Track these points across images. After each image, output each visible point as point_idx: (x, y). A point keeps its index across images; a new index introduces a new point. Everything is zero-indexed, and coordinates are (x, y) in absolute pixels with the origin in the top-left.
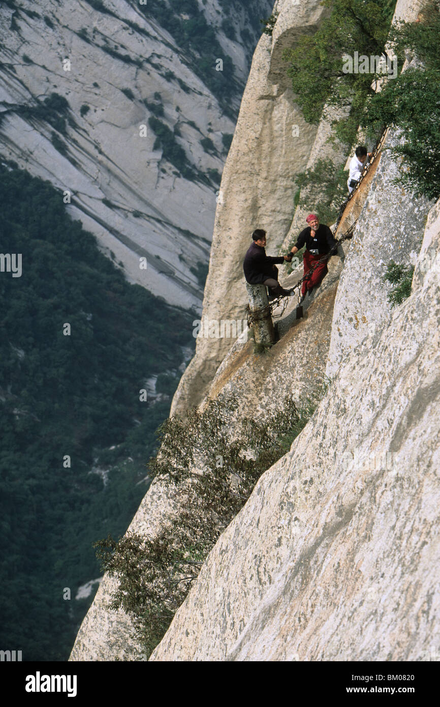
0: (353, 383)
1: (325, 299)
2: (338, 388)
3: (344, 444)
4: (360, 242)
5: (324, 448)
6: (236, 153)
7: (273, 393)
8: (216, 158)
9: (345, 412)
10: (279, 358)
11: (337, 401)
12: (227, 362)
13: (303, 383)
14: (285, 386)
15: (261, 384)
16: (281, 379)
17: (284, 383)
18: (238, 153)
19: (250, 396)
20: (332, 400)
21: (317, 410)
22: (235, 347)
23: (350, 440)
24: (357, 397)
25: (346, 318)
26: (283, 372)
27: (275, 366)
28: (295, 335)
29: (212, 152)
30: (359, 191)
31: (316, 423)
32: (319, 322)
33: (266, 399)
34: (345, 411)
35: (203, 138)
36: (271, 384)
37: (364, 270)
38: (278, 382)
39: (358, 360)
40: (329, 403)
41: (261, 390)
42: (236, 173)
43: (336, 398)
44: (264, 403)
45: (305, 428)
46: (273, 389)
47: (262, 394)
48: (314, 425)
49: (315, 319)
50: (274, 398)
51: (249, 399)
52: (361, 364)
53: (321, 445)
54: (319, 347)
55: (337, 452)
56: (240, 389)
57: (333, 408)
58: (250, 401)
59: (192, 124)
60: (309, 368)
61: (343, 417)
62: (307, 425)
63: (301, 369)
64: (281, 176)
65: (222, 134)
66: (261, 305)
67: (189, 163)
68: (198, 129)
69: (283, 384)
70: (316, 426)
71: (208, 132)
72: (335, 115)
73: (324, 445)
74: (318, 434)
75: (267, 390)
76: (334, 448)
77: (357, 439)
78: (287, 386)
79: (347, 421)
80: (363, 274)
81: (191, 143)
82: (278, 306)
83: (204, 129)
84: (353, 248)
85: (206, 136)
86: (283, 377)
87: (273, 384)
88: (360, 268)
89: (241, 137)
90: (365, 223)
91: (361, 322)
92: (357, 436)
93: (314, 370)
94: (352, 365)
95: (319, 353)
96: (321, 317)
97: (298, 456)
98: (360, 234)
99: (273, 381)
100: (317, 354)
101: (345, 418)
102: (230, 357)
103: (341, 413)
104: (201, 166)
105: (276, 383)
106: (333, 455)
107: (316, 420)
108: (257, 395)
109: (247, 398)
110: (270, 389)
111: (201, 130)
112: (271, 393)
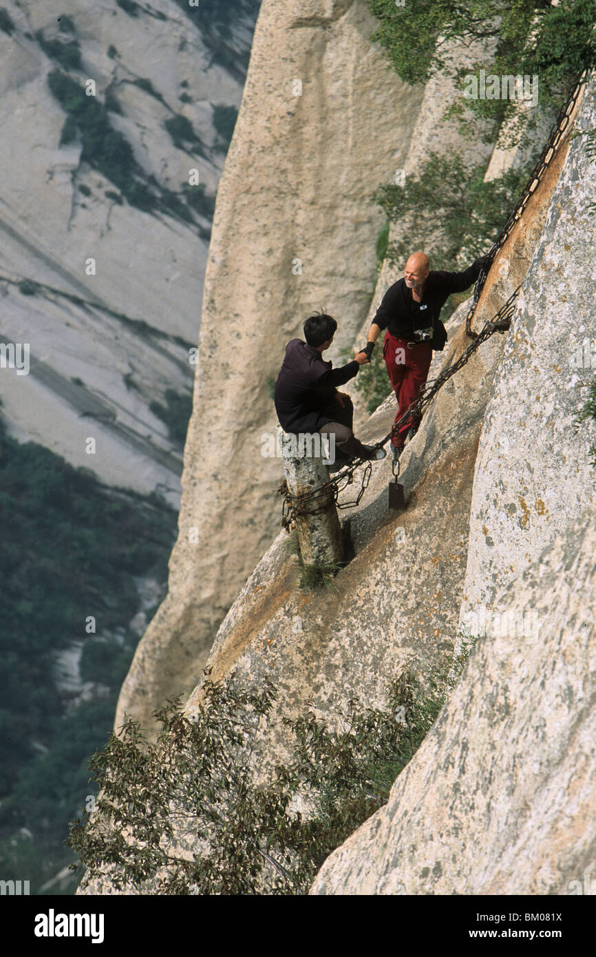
0: (522, 648)
1: (453, 465)
2: (490, 661)
3: (508, 783)
4: (528, 338)
5: (464, 793)
6: (246, 146)
7: (344, 674)
8: (200, 159)
9: (508, 713)
10: (356, 598)
11: (490, 689)
12: (241, 609)
13: (410, 650)
14: (370, 658)
15: (317, 655)
16: (361, 644)
17: (368, 652)
18: (250, 147)
19: (292, 683)
20: (478, 686)
21: (446, 711)
22: (258, 575)
23: (521, 775)
24: (534, 679)
25: (501, 504)
26: (364, 628)
27: (347, 615)
28: (390, 545)
29: (188, 145)
30: (521, 224)
31: (444, 739)
32: (442, 515)
33: (329, 688)
34: (507, 709)
35: (171, 116)
36: (338, 655)
37: (538, 399)
38: (355, 649)
39: (534, 598)
40: (471, 695)
41: (318, 667)
42: (247, 192)
43: (487, 682)
44: (325, 698)
45: (421, 750)
46: (344, 666)
47: (321, 677)
48: (439, 743)
49: (432, 507)
50: (346, 685)
51: (293, 689)
52: (539, 605)
53: (456, 787)
54: (442, 569)
55: (493, 804)
56: (271, 668)
57: (480, 705)
58: (294, 695)
59: (145, 86)
60: (422, 617)
61: (503, 724)
62: (425, 744)
63: (405, 619)
64: (345, 197)
65: (212, 105)
66: (312, 482)
67: (141, 172)
68: (159, 97)
69: (365, 654)
70: (445, 747)
71: (180, 103)
72: (463, 59)
73: (462, 789)
74: (449, 762)
75: (330, 669)
76: (485, 794)
77: (536, 771)
78: (375, 658)
79: (514, 733)
80: (536, 408)
81: (145, 128)
82: (350, 483)
83: (172, 96)
84: (511, 350)
85: (176, 110)
86: (365, 639)
87: (343, 655)
88: (529, 394)
89: (256, 113)
90: (538, 295)
91: (533, 512)
92: (537, 766)
93: (434, 620)
94: (521, 609)
95: (444, 584)
96: (445, 505)
97: (406, 813)
98: (526, 321)
99: (343, 647)
100: (439, 586)
101: (509, 726)
102: (248, 598)
103: (499, 716)
104: (167, 179)
105: (350, 653)
106: (484, 809)
107: (445, 733)
108: (308, 679)
109: (287, 687)
110: (336, 667)
111: (166, 98)
112: (340, 674)
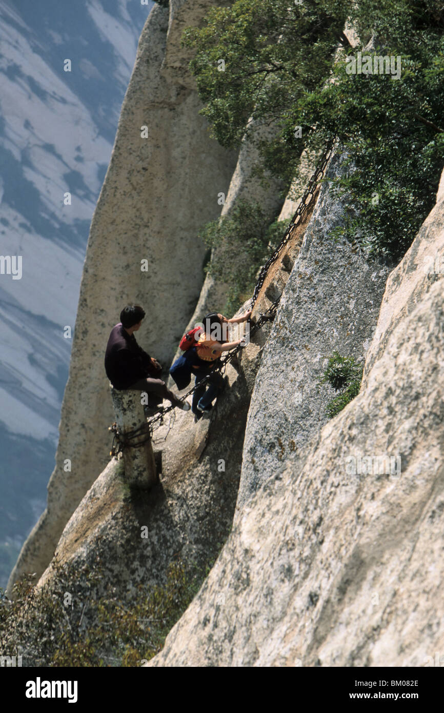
1: (235, 415)
2: (238, 548)
3: (246, 634)
4: (287, 326)
5: (216, 642)
7: (153, 563)
9: (248, 585)
10: (163, 508)
11: (237, 567)
12: (81, 514)
13: (200, 546)
14: (171, 551)
15: (134, 549)
16: (166, 541)
17: (170, 547)
18: (116, 191)
19: (116, 568)
20: (229, 566)
21: (207, 583)
22: (94, 490)
23: (254, 629)
24: (267, 561)
25: (265, 443)
26: (168, 530)
27: (156, 520)
28: (189, 471)
30: (288, 245)
31: (204, 602)
32: (226, 450)
33: (141, 572)
34: (248, 582)
36: (149, 549)
37: (293, 369)
38: (161, 545)
39: (270, 504)
40: (224, 572)
41: (134, 557)
42: (112, 223)
43: (235, 563)
44: (138, 579)
45: (188, 611)
46: (153, 556)
47: (136, 564)
48: (201, 605)
49: (219, 445)
50: (154, 570)
51: (116, 572)
52: (274, 509)
53: (210, 638)
54: (225, 489)
55: (235, 649)
56: (100, 557)
57: (230, 577)
58: (116, 576)
59: (50, 149)
60: (210, 522)
61: (245, 593)
62: (191, 606)
63: (197, 524)
64: (182, 229)
66: (134, 424)
68: (59, 157)
69: (169, 548)
70: (204, 608)
71: (75, 162)
73: (215, 638)
74: (206, 621)
75: (143, 559)
76: (230, 641)
77: (265, 626)
78: (175, 552)
79: (251, 599)
80: (292, 375)
81: (49, 178)
82: (161, 425)
83: (69, 157)
84: (276, 334)
85: (73, 168)
86: (168, 538)
87: (153, 549)
88: (287, 365)
89: (120, 167)
90: (295, 296)
91: (287, 449)
92: (266, 622)
94: (261, 511)
95: (226, 500)
96: (228, 443)
97: (175, 655)
98: (286, 314)
99: (153, 543)
100: (222, 501)
101: (248, 594)
102: (86, 506)
103: (242, 587)
104: (64, 216)
105: (157, 547)
106: (229, 653)
107: (205, 599)
108: (127, 565)
109: (111, 571)
110: (148, 557)
111: (64, 158)
112: (150, 562)
